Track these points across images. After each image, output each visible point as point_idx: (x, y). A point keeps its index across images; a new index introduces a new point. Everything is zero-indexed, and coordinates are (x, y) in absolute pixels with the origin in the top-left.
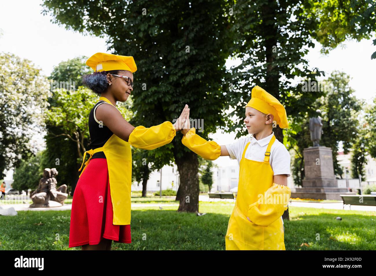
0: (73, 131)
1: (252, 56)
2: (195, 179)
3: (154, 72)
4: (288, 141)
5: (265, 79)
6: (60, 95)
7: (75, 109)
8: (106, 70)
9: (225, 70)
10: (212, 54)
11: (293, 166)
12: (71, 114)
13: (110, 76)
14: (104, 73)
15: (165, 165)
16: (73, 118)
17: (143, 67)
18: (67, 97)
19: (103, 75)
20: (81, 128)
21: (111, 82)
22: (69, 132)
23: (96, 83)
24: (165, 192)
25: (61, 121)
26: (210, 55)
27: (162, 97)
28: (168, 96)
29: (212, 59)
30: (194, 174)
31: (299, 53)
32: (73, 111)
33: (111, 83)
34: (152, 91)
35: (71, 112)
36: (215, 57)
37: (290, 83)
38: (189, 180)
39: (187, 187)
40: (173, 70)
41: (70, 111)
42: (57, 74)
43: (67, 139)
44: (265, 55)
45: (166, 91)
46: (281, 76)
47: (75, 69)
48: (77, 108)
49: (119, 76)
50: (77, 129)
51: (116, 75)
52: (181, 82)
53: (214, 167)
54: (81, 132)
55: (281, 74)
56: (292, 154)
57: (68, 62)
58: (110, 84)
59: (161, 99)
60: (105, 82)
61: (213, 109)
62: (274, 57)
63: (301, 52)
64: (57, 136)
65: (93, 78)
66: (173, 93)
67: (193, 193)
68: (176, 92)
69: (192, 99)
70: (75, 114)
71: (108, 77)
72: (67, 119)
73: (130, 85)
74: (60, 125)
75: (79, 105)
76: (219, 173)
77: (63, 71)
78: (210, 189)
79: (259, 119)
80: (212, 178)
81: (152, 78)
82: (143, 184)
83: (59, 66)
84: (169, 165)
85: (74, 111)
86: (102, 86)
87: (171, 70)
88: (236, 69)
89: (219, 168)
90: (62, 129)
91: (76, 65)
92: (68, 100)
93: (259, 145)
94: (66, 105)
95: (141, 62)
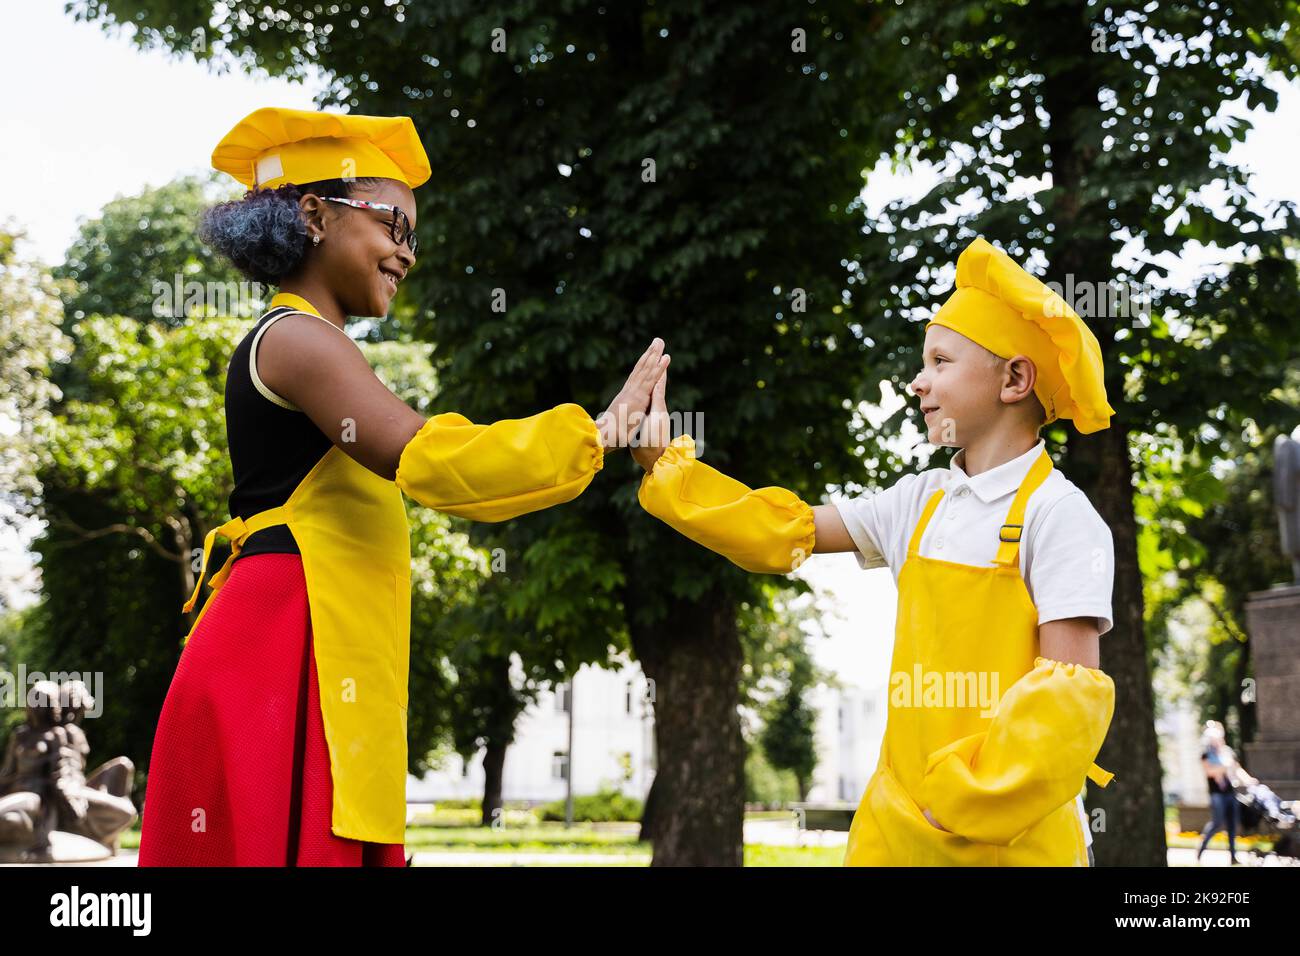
0: (163, 511)
1: (984, 153)
2: (725, 729)
3: (535, 235)
4: (1162, 546)
5: (1047, 257)
6: (106, 348)
7: (172, 412)
8: (297, 182)
9: (860, 217)
10: (799, 146)
11: (1201, 680)
12: (155, 437)
13: (314, 203)
14: (291, 193)
15: (584, 666)
16: (165, 450)
17: (482, 213)
18: (136, 358)
19: (284, 203)
20: (200, 499)
21: (321, 229)
22: (145, 518)
23: (256, 238)
24: (589, 805)
25: (110, 465)
26: (789, 152)
27: (570, 349)
28: (596, 343)
29: (800, 171)
30: (720, 707)
31: (1207, 133)
32: (165, 419)
33: (323, 235)
34: (520, 321)
35: (156, 425)
36: (815, 160)
37: (1163, 273)
38: (695, 735)
39: (686, 767)
40: (621, 222)
41: (153, 418)
42: (93, 254)
43: (134, 554)
44: (1046, 149)
45: (589, 318)
46: (1121, 244)
47: (176, 232)
48: (184, 406)
49: (354, 204)
50: (181, 503)
51: (339, 200)
52: (656, 274)
53: (821, 687)
54: (201, 515)
55: (1122, 234)
56: (1197, 622)
57: (143, 200)
58: (316, 239)
59: (563, 357)
60: (293, 231)
61: (808, 400)
62: (1087, 155)
63: (1216, 131)
64: (93, 535)
65: (241, 217)
66: (622, 326)
67: (719, 796)
68: (635, 322)
69: (708, 354)
70: (172, 433)
71: (308, 207)
72: (136, 459)
73: (402, 240)
74: (106, 485)
75: (194, 394)
76: (844, 714)
77: (122, 239)
78: (803, 793)
79: (972, 376)
80: (815, 738)
81: (526, 264)
82: (487, 763)
83: (106, 217)
84: (605, 665)
85: (170, 419)
86: (281, 247)
87: (611, 221)
88: (913, 213)
89: (849, 693)
90: (114, 502)
91: (179, 212)
92: (141, 372)
93: (976, 496)
94: (134, 391)
95: (473, 187)
